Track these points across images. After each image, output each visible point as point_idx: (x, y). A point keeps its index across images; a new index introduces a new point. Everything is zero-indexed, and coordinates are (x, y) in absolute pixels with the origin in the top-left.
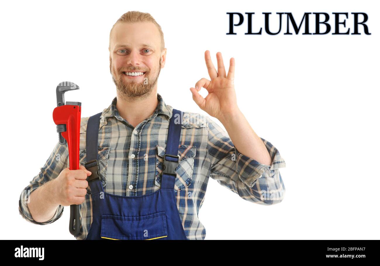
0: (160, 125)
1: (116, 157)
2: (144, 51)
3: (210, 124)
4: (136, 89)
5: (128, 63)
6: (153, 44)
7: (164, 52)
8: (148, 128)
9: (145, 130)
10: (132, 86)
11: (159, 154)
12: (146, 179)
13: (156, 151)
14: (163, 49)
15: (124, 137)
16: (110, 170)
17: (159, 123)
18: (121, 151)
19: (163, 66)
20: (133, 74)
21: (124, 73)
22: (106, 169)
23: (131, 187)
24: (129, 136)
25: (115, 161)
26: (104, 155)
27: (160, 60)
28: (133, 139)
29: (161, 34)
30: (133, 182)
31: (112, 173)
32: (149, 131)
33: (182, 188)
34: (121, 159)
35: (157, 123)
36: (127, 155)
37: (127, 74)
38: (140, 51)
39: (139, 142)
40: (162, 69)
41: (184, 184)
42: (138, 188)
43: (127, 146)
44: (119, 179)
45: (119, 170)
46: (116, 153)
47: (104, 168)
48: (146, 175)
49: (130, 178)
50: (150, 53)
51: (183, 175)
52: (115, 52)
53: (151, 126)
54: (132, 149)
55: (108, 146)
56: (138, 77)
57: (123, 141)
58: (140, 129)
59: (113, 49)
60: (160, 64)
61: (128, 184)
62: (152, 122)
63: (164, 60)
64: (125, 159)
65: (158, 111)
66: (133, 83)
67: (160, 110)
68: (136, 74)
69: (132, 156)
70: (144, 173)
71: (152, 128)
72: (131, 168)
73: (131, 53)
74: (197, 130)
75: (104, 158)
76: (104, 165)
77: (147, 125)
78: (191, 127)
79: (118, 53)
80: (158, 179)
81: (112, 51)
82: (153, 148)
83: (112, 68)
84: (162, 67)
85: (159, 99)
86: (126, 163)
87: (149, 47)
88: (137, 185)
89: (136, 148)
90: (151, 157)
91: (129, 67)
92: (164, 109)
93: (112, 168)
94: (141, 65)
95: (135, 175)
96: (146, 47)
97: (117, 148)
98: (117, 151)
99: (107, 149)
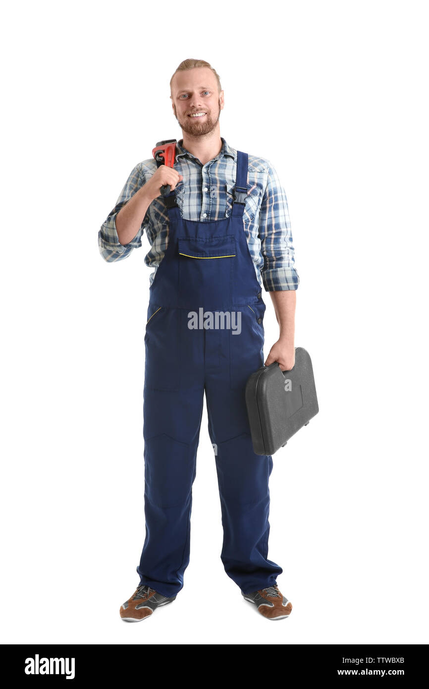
0: (226, 165)
1: (190, 191)
2: (204, 93)
3: (270, 169)
4: (201, 127)
5: (191, 105)
6: (211, 86)
7: (221, 94)
8: (215, 168)
9: (213, 169)
10: (198, 125)
11: (228, 190)
12: (217, 210)
13: (225, 188)
14: (220, 90)
15: (194, 174)
16: (186, 202)
17: (224, 163)
18: (194, 185)
19: (223, 108)
20: (197, 115)
21: (189, 116)
22: (183, 202)
23: (205, 215)
24: (200, 173)
25: (190, 194)
26: (180, 190)
27: (219, 101)
28: (204, 175)
29: (217, 77)
30: (207, 211)
31: (188, 204)
32: (216, 170)
33: (247, 221)
34: (195, 192)
35: (222, 163)
36: (200, 189)
37: (192, 116)
38: (200, 94)
39: (210, 178)
40: (221, 111)
41: (249, 217)
42: (211, 216)
43: (200, 181)
44: (194, 209)
45: (194, 201)
46: (190, 188)
47: (181, 202)
48: (218, 207)
49: (204, 207)
50: (209, 95)
51: (248, 210)
52: (178, 98)
53: (218, 165)
54: (204, 183)
55: (182, 182)
56: (202, 118)
57: (194, 177)
58: (208, 167)
59: (176, 96)
60: (219, 105)
61: (202, 212)
62: (219, 162)
63: (223, 102)
64: (198, 192)
65: (223, 152)
66: (197, 123)
67: (225, 152)
68: (200, 115)
69: (205, 190)
70: (216, 205)
71: (219, 168)
72: (205, 199)
73: (193, 96)
74: (259, 173)
75: (181, 193)
76: (180, 199)
77: (215, 164)
78: (253, 171)
79: (181, 98)
80: (228, 212)
81: (175, 98)
82: (222, 186)
83: (177, 114)
84: (221, 108)
85: (223, 141)
86: (200, 196)
87: (208, 89)
88: (211, 214)
89: (208, 183)
90: (221, 192)
91: (193, 109)
92: (228, 150)
93: (188, 200)
94: (203, 106)
95: (208, 206)
96: (205, 90)
97: (191, 183)
98: (191, 186)
99: (182, 185)
